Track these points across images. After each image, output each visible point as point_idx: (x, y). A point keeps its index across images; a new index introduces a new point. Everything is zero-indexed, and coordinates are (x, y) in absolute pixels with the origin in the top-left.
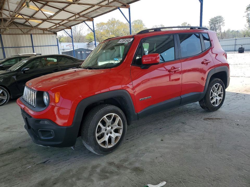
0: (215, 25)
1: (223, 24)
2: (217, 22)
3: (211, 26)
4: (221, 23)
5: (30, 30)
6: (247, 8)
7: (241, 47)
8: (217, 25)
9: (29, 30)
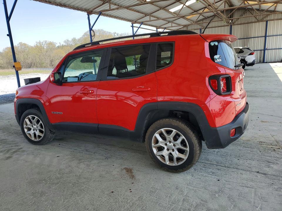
5: (267, 15)
9: (265, 16)
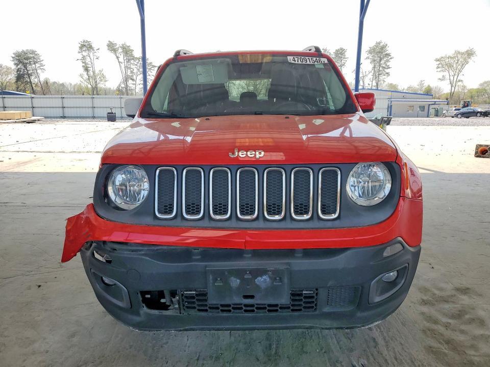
0: (25, 67)
1: (41, 68)
2: (30, 62)
3: (19, 67)
4: (37, 65)
6: (80, 45)
7: (110, 111)
8: (29, 67)
